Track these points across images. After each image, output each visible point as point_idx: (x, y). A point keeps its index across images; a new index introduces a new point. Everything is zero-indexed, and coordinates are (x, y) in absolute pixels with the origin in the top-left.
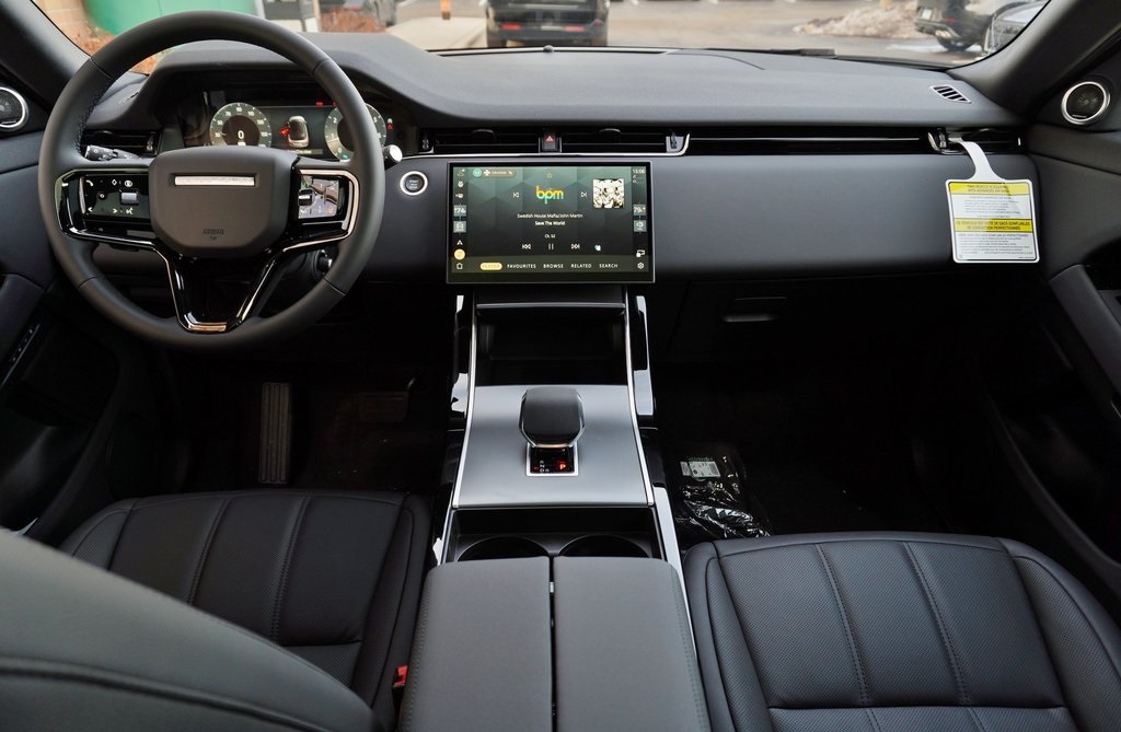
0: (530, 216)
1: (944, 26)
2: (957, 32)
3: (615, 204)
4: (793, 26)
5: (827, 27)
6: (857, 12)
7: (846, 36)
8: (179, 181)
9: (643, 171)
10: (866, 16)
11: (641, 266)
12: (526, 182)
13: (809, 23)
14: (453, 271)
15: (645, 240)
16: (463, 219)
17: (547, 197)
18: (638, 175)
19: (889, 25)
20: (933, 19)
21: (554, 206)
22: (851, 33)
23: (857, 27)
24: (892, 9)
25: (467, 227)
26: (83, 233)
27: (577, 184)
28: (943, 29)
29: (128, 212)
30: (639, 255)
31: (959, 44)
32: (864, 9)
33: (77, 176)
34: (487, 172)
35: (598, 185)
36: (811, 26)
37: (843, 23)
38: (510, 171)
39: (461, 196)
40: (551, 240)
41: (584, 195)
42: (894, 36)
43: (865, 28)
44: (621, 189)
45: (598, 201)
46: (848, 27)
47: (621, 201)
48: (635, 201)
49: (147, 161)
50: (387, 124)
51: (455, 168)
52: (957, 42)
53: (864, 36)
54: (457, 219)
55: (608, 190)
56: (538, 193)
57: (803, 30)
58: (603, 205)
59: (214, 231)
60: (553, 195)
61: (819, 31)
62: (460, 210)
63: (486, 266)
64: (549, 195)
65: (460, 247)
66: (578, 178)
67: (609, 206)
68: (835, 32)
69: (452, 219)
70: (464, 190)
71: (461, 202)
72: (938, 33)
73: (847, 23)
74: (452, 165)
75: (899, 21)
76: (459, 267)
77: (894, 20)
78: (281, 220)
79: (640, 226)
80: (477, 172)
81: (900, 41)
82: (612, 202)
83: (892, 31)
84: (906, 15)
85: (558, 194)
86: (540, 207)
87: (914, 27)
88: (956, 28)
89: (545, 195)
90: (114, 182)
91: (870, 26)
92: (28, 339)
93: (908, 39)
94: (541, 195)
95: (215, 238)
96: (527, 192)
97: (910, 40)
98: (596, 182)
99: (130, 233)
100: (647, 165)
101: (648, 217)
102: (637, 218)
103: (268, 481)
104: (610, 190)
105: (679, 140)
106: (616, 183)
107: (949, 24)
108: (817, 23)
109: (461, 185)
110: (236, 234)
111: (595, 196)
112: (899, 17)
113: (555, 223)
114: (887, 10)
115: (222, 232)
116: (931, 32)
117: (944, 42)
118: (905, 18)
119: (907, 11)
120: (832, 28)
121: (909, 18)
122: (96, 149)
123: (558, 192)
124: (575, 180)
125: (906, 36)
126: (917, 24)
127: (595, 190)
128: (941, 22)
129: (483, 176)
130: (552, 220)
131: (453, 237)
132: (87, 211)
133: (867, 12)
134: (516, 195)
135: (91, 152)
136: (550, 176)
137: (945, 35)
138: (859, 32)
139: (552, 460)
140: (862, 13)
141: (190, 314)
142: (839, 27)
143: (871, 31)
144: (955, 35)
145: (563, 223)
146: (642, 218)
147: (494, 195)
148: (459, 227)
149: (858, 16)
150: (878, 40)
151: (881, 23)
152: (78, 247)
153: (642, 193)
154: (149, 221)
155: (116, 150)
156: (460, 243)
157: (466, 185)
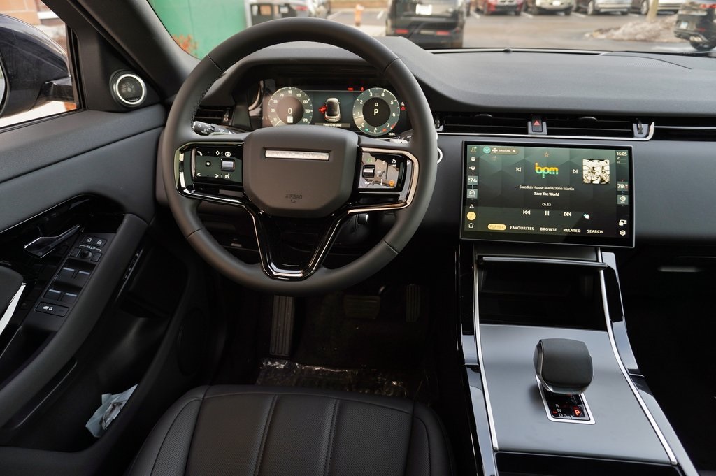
0: (531, 187)
1: (697, 33)
2: (707, 38)
3: (602, 180)
4: (584, 33)
5: (609, 34)
6: (630, 24)
7: (622, 40)
8: (269, 154)
9: (625, 154)
10: (637, 27)
11: (623, 233)
12: (526, 159)
13: (596, 31)
14: (466, 229)
15: (628, 211)
16: (475, 187)
17: (544, 173)
18: (621, 157)
19: (653, 33)
20: (689, 29)
21: (550, 180)
22: (626, 38)
23: (630, 34)
24: (655, 22)
25: (478, 194)
26: (192, 193)
27: (570, 162)
28: (696, 36)
29: (226, 177)
30: (621, 224)
31: (706, 46)
32: (635, 22)
33: (190, 148)
34: (495, 150)
35: (587, 165)
36: (598, 33)
37: (620, 31)
38: (514, 150)
39: (473, 168)
40: (547, 208)
41: (575, 172)
42: (657, 40)
43: (636, 34)
44: (607, 168)
45: (588, 177)
46: (624, 34)
47: (607, 179)
48: (619, 179)
49: (242, 136)
50: (401, 106)
51: (468, 146)
52: (704, 44)
53: (636, 40)
54: (470, 187)
55: (596, 170)
56: (537, 169)
57: (591, 36)
58: (592, 181)
59: (295, 196)
60: (549, 171)
61: (603, 36)
62: (472, 180)
63: (493, 227)
64: (546, 171)
65: (472, 210)
66: (571, 158)
67: (597, 182)
68: (614, 37)
69: (466, 187)
70: (476, 164)
71: (474, 173)
72: (692, 38)
73: (624, 31)
74: (467, 143)
75: (661, 30)
76: (471, 226)
77: (657, 29)
78: (347, 189)
79: (623, 199)
80: (486, 149)
81: (662, 44)
82: (599, 179)
83: (655, 37)
84: (665, 26)
85: (554, 170)
86: (539, 180)
87: (673, 34)
88: (706, 35)
89: (542, 171)
90: (218, 153)
91: (640, 33)
92: (135, 260)
93: (667, 42)
94: (539, 170)
95: (294, 202)
96: (528, 168)
97: (670, 43)
98: (585, 162)
99: (222, 192)
100: (629, 149)
101: (630, 193)
102: (620, 193)
103: (276, 354)
104: (598, 169)
105: (645, 126)
106: (603, 163)
107: (700, 32)
108: (601, 31)
109: (473, 159)
110: (311, 199)
111: (585, 173)
112: (660, 27)
113: (551, 194)
114: (652, 23)
115: (301, 197)
116: (687, 38)
117: (695, 44)
118: (665, 28)
119: (667, 24)
120: (613, 35)
121: (668, 28)
122: (200, 124)
123: (554, 169)
124: (568, 159)
125: (665, 40)
126: (675, 32)
127: (584, 168)
128: (695, 31)
129: (491, 153)
130: (548, 191)
131: (467, 202)
132: (196, 175)
133: (637, 24)
134: (519, 169)
135: (196, 126)
136: (546, 155)
137: (697, 39)
138: (632, 37)
139: (566, 405)
140: (634, 25)
141: (272, 264)
142: (617, 34)
143: (640, 36)
144: (705, 39)
145: (558, 195)
146: (625, 193)
147: (500, 169)
148: (472, 194)
149: (631, 27)
150: (645, 43)
151: (648, 32)
152: (188, 204)
153: (625, 171)
154: (241, 184)
155: (213, 125)
156: (472, 206)
157: (477, 159)
